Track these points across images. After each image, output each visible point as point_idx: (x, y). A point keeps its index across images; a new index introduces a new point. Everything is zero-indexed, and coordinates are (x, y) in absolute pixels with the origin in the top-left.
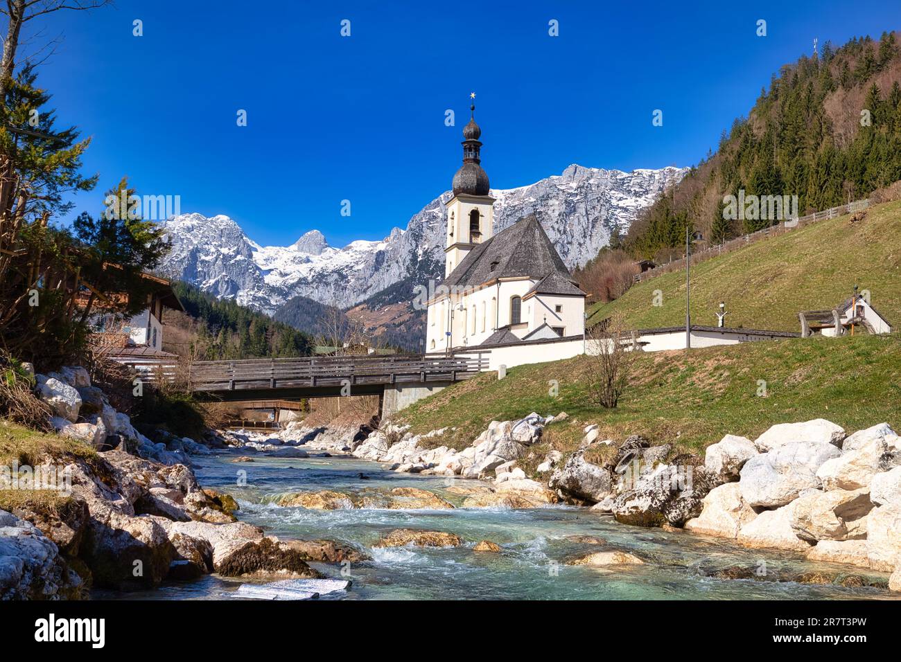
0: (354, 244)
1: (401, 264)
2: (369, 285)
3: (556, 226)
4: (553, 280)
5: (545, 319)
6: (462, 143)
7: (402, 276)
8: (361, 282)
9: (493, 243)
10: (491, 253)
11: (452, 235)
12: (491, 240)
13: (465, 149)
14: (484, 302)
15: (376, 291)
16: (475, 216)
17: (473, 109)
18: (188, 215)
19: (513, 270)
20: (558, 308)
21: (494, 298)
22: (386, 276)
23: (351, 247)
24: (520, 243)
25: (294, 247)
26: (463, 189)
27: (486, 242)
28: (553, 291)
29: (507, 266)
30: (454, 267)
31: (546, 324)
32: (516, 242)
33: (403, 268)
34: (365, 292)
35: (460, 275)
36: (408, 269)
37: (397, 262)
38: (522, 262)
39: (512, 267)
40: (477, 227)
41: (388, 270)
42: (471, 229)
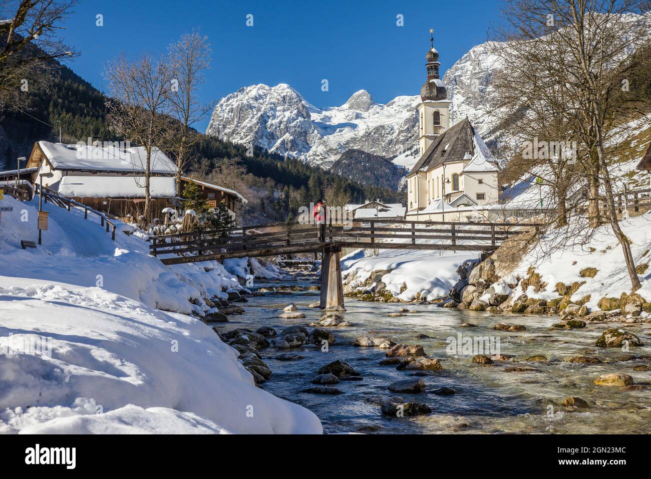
0: (396, 99)
6: (426, 65)
9: (446, 136)
11: (422, 129)
12: (445, 134)
13: (428, 69)
14: (438, 178)
16: (437, 115)
17: (432, 40)
18: (254, 86)
19: (453, 157)
20: (480, 181)
21: (442, 175)
23: (394, 102)
24: (458, 138)
25: (346, 106)
27: (442, 135)
28: (475, 170)
29: (449, 154)
30: (424, 152)
31: (464, 195)
32: (456, 138)
35: (425, 158)
38: (459, 151)
39: (453, 155)
40: (438, 123)
42: (434, 124)
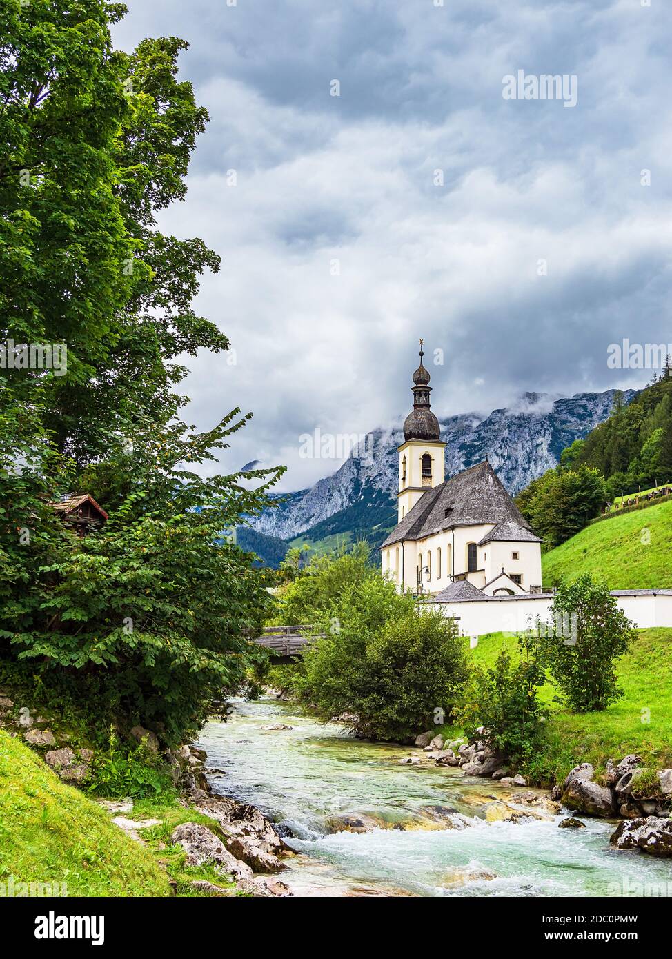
1: (343, 492)
2: (311, 514)
3: (500, 452)
4: (508, 526)
5: (503, 569)
6: (412, 389)
7: (345, 505)
8: (303, 511)
9: (446, 488)
10: (444, 498)
11: (404, 479)
12: (443, 486)
13: (415, 394)
14: (440, 549)
15: (319, 520)
16: (426, 460)
17: (421, 354)
19: (468, 517)
20: (515, 555)
21: (449, 545)
22: (328, 506)
24: (474, 491)
26: (415, 433)
27: (438, 487)
28: (508, 538)
29: (462, 513)
30: (407, 511)
31: (504, 574)
32: (470, 489)
33: (345, 498)
34: (307, 521)
35: (413, 520)
36: (350, 498)
37: (339, 491)
38: (477, 508)
39: (468, 514)
40: (429, 471)
41: (330, 500)
42: (423, 472)
